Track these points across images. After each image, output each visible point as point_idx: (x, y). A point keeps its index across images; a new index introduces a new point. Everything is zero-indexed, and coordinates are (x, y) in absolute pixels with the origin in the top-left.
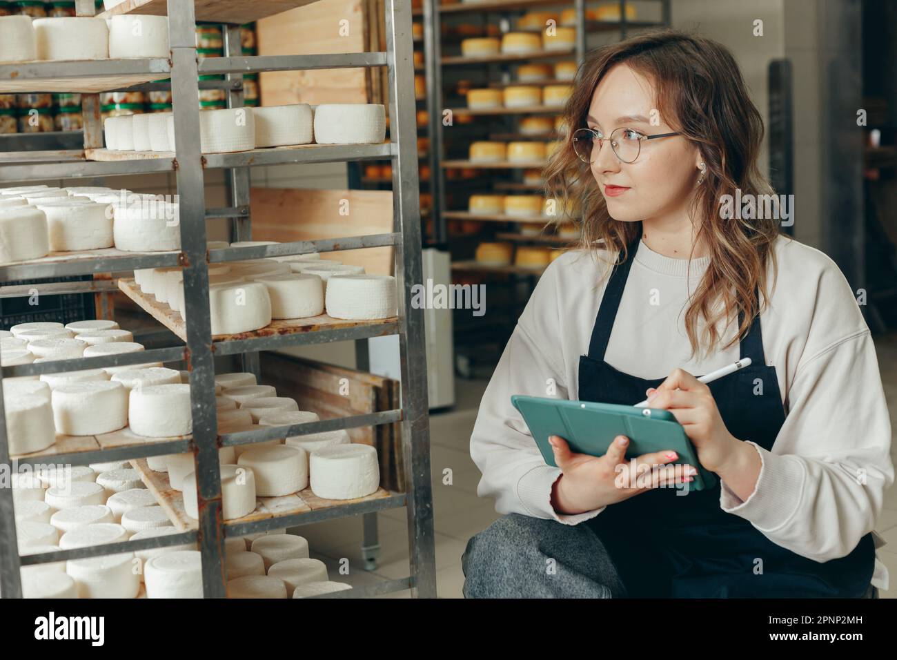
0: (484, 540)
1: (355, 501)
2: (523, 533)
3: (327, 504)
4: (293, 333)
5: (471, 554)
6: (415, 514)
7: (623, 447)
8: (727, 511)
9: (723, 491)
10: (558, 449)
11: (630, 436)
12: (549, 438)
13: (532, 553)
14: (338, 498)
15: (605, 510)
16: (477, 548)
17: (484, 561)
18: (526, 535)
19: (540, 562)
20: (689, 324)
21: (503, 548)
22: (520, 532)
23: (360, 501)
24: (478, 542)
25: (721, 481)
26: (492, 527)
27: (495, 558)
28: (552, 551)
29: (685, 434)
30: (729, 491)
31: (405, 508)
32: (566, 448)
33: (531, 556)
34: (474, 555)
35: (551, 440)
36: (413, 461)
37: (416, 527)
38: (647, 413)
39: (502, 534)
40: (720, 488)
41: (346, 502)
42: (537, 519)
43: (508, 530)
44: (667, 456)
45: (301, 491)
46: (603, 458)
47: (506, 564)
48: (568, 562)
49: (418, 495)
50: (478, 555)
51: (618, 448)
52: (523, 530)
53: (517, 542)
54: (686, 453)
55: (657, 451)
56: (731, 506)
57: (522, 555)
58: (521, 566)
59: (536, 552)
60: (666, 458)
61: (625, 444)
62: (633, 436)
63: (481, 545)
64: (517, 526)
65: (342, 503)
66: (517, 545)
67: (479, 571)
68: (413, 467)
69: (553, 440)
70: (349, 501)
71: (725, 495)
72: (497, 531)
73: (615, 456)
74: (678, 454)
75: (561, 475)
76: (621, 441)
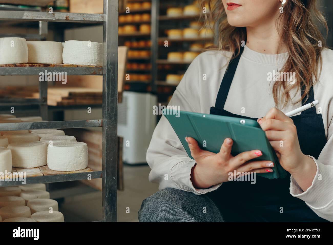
0: (151, 201)
1: (71, 173)
2: (174, 198)
3: (54, 173)
4: (38, 67)
5: (143, 209)
6: (106, 182)
7: (229, 145)
8: (294, 195)
9: (291, 183)
10: (191, 145)
11: (233, 139)
12: (186, 138)
13: (178, 209)
14: (61, 170)
15: (221, 186)
16: (147, 206)
17: (150, 212)
18: (175, 199)
19: (182, 215)
20: (275, 90)
21: (161, 205)
22: (172, 197)
23: (73, 172)
24: (148, 202)
25: (291, 177)
26: (156, 194)
27: (156, 211)
28: (190, 210)
29: (266, 137)
30: (295, 184)
31: (101, 179)
32: (196, 145)
33: (177, 211)
34: (145, 209)
35: (187, 139)
36: (106, 150)
37: (106, 191)
38: (243, 122)
39: (162, 198)
40: (290, 182)
41: (65, 173)
42: (183, 191)
43: (165, 195)
44: (256, 153)
45: (42, 166)
46: (218, 154)
47: (162, 215)
48: (199, 217)
49: (108, 171)
50: (147, 209)
51: (226, 146)
52: (174, 197)
53: (170, 202)
54: (268, 152)
55: (250, 150)
56: (296, 193)
57: (172, 210)
58: (171, 217)
59: (180, 209)
60: (255, 154)
61: (230, 144)
62: (235, 139)
63: (149, 204)
64: (170, 194)
65: (63, 173)
66: (170, 204)
67: (147, 218)
68: (106, 154)
69: (188, 139)
70: (67, 172)
71: (293, 186)
72: (159, 196)
73: (225, 152)
74: (262, 152)
75: (196, 164)
76: (228, 141)
